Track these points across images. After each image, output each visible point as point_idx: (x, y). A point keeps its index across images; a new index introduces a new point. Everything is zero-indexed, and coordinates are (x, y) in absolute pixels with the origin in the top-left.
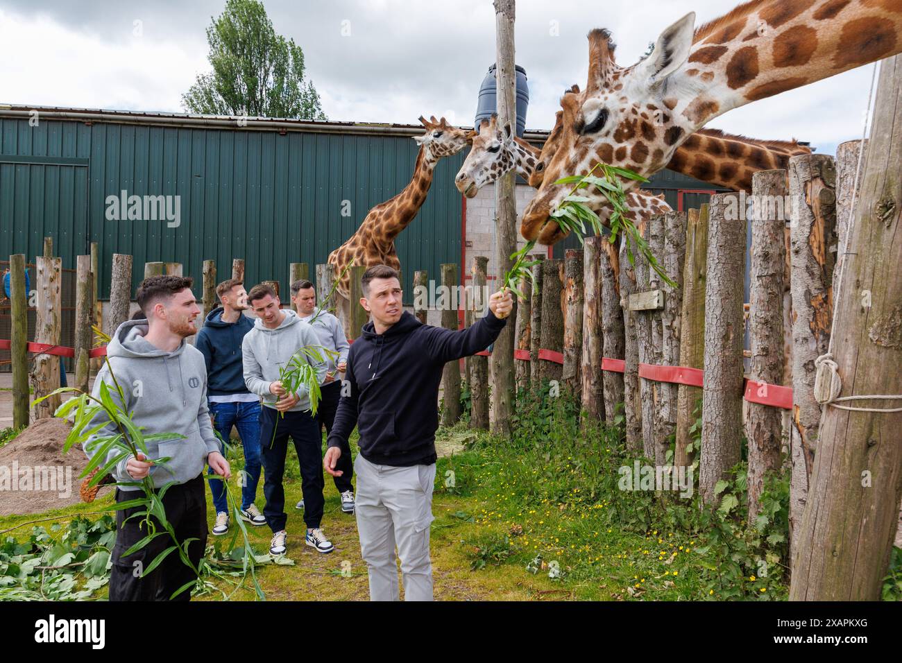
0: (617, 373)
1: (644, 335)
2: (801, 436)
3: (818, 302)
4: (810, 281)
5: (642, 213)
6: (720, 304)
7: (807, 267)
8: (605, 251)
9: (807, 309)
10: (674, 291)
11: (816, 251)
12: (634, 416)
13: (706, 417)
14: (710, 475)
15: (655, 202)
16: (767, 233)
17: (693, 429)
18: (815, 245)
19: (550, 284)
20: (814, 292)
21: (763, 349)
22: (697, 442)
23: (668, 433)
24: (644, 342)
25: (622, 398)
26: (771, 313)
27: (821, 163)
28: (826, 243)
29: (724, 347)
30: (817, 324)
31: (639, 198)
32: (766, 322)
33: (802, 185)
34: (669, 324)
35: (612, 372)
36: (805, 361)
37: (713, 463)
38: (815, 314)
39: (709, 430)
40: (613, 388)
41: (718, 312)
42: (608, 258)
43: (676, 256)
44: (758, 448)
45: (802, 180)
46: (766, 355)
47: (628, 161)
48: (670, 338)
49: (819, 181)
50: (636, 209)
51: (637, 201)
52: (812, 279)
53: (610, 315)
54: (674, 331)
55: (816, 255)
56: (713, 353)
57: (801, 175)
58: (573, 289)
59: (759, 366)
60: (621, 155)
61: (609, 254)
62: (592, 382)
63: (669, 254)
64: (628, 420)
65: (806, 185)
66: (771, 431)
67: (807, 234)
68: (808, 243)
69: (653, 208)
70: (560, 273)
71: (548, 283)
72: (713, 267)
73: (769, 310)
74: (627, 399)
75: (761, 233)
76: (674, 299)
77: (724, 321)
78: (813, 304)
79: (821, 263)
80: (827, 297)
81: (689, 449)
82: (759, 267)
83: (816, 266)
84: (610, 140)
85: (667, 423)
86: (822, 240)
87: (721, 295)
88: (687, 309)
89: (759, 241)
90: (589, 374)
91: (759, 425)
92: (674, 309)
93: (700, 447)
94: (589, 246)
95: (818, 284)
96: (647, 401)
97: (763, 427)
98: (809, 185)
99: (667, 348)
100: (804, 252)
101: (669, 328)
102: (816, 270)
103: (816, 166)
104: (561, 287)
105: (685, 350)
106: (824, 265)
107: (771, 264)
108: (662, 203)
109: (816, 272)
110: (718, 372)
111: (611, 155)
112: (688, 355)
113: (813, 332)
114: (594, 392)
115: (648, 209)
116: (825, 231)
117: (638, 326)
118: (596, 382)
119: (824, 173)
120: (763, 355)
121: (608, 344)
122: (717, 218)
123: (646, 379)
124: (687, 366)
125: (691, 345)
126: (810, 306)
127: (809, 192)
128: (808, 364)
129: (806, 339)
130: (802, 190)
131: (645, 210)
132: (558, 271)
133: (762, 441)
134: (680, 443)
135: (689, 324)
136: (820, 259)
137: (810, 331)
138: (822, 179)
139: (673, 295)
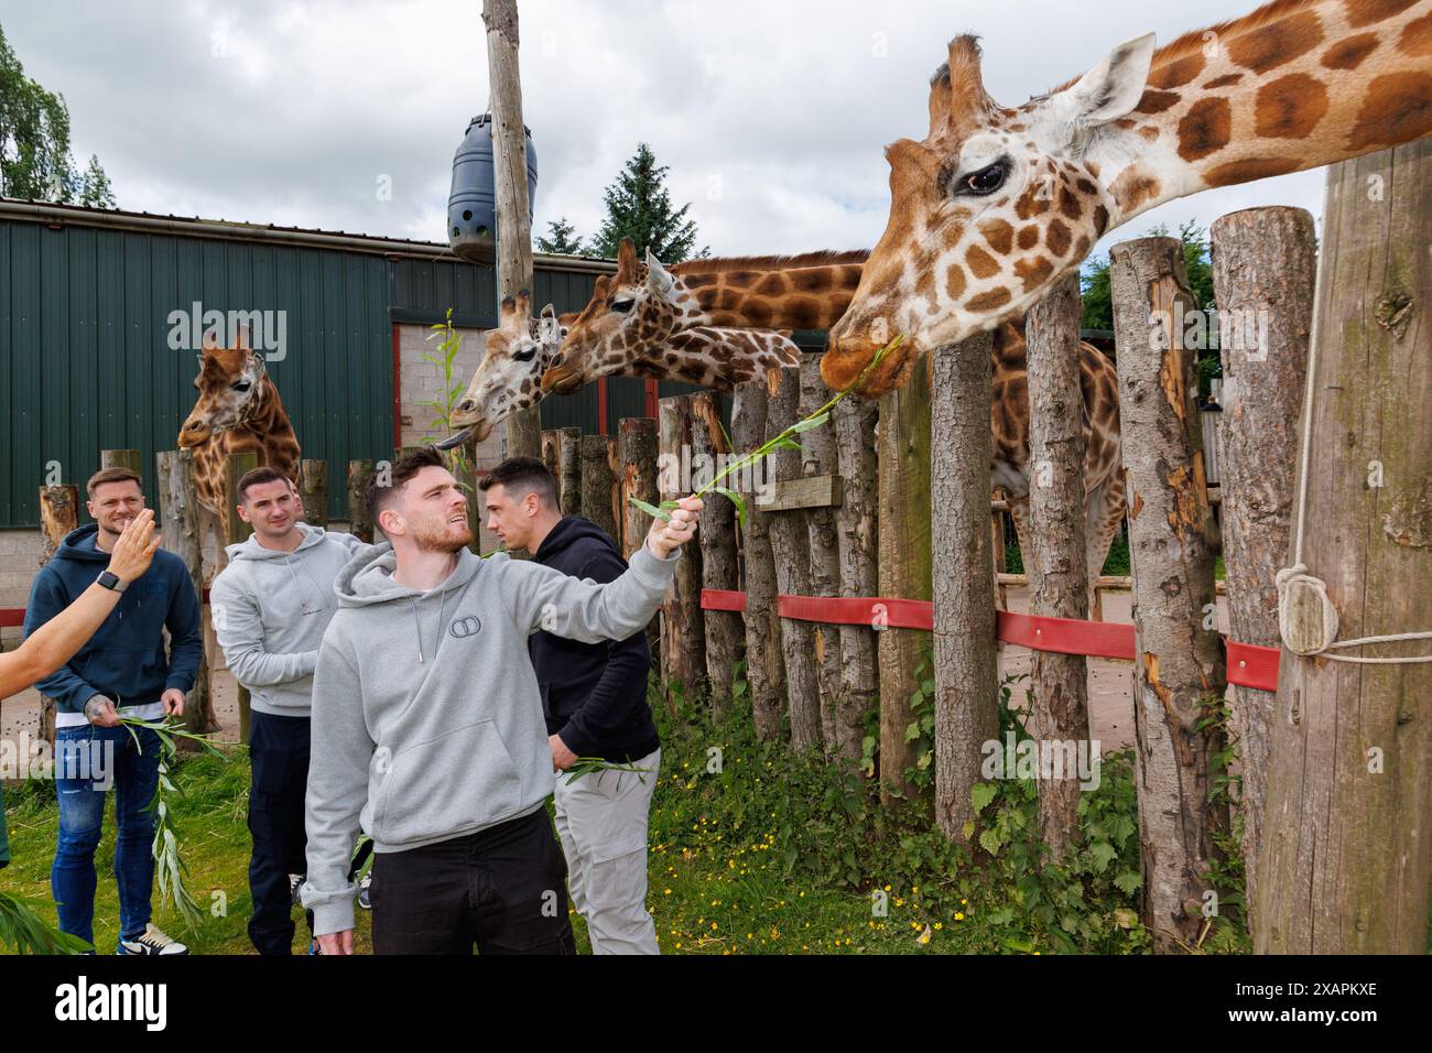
0: (729, 612)
1: (786, 549)
2: (1165, 705)
3: (1179, 481)
4: (1165, 446)
5: (763, 361)
6: (961, 491)
7: (1158, 421)
8: (702, 419)
9: (1162, 491)
10: (857, 476)
11: (1171, 396)
12: (767, 680)
13: (941, 679)
14: (960, 776)
15: (778, 341)
16: (1059, 372)
17: (917, 699)
18: (1170, 385)
19: (594, 475)
20: (1172, 463)
21: (1062, 563)
22: (926, 721)
23: (860, 709)
24: (786, 560)
25: (741, 653)
26: (1071, 503)
27: (1171, 251)
28: (1185, 382)
29: (970, 562)
30: (1179, 515)
31: (756, 337)
32: (1065, 518)
33: (1144, 288)
34: (852, 529)
35: (719, 612)
36: (1163, 579)
37: (962, 755)
38: (1175, 500)
39: (951, 701)
40: (723, 637)
41: (958, 506)
42: (707, 430)
43: (859, 419)
44: (1059, 727)
45: (1142, 278)
46: (1066, 572)
47: (1040, 250)
48: (854, 551)
49: (1170, 280)
50: (755, 356)
51: (754, 343)
52: (1169, 441)
53: (714, 520)
54: (860, 540)
55: (1173, 403)
56: (953, 573)
57: (1142, 271)
58: (636, 482)
59: (1056, 590)
60: (1028, 239)
61: (708, 422)
62: (684, 630)
63: (847, 415)
64: (755, 689)
65: (1150, 287)
66: (1078, 697)
67: (1155, 368)
68: (1159, 383)
69: (777, 351)
70: (610, 457)
71: (590, 474)
72: (947, 433)
73: (1067, 498)
74: (752, 654)
75: (1050, 373)
76: (858, 488)
77: (968, 521)
78: (1171, 483)
79: (1181, 417)
80: (1191, 470)
81: (913, 732)
82: (1048, 428)
83: (1174, 420)
84: (1008, 214)
85: (856, 692)
86: (1180, 378)
87: (961, 477)
88: (890, 502)
89: (1046, 384)
90: (677, 617)
91: (1058, 688)
92: (858, 504)
93: (933, 729)
94: (669, 412)
95: (1178, 450)
96: (797, 656)
97: (1065, 692)
98: (1156, 287)
99: (850, 568)
100: (1154, 397)
101: (851, 535)
102: (1174, 428)
103: (1164, 256)
104: (612, 480)
105: (889, 568)
106: (1184, 419)
107: (1068, 422)
108: (787, 342)
109: (1173, 431)
110: (963, 603)
111: (1010, 241)
112: (896, 578)
113: (1175, 529)
114: (688, 646)
115: (770, 354)
116: (1183, 363)
117: (774, 535)
118: (689, 630)
119: (1176, 268)
120: (1062, 573)
121: (711, 566)
122: (951, 352)
123: (793, 620)
124: (896, 597)
125: (901, 562)
126: (1168, 487)
127: (1155, 299)
128: (1169, 583)
129: (1162, 542)
130: (1144, 295)
131: (767, 356)
132: (607, 453)
133: (1064, 715)
134: (891, 724)
135: (896, 528)
136: (1178, 409)
137: (1169, 528)
138: (1175, 278)
139: (857, 481)
